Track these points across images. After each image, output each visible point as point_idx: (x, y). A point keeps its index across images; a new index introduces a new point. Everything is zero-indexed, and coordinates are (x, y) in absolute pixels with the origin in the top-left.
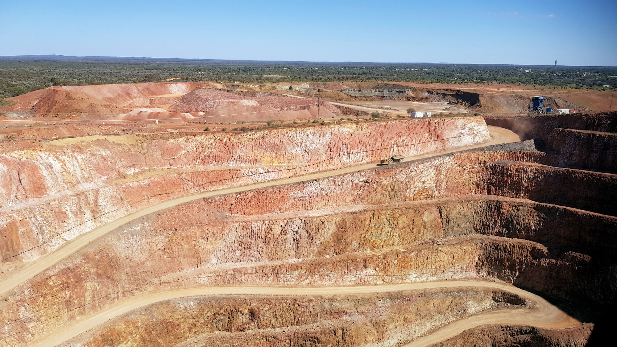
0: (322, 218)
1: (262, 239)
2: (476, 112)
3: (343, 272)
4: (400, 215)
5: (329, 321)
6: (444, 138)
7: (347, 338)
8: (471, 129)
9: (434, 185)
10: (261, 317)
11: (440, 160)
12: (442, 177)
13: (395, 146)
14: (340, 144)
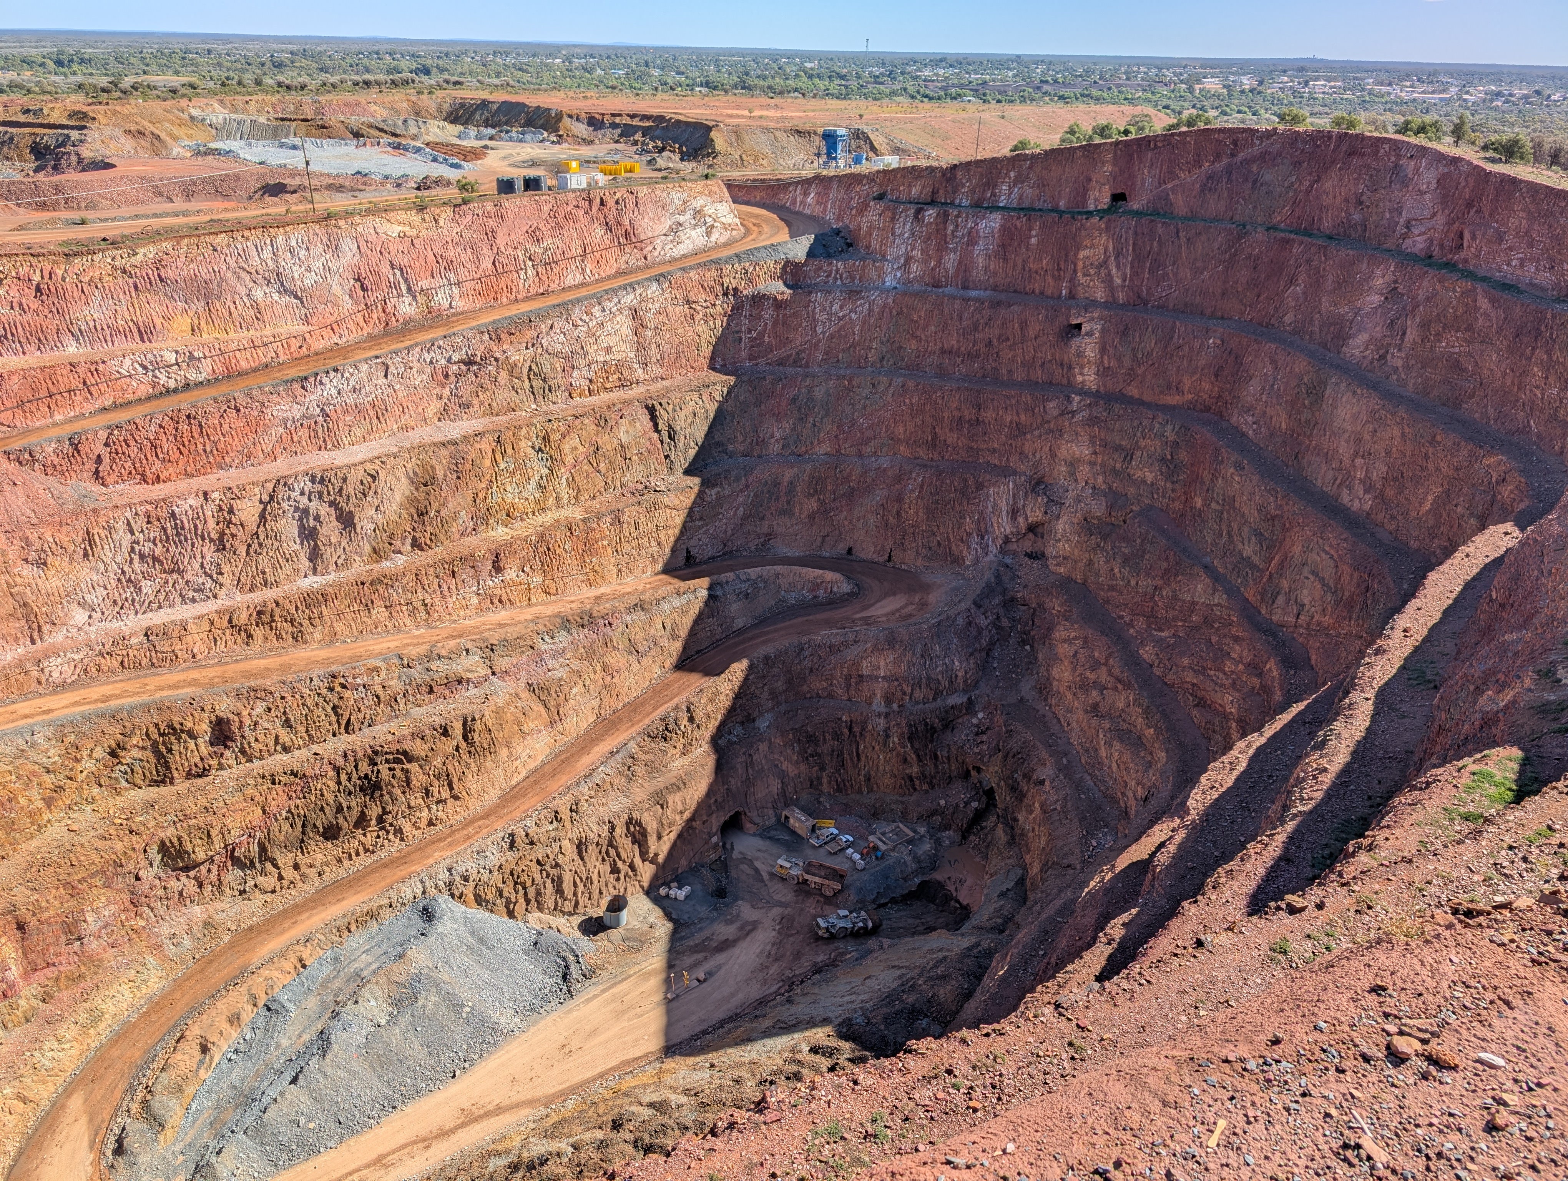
0: (369, 467)
1: (211, 540)
2: (706, 171)
3: (445, 588)
4: (563, 436)
5: (429, 708)
6: (642, 237)
7: (476, 737)
8: (699, 212)
9: (632, 355)
10: (247, 731)
11: (638, 292)
12: (649, 333)
13: (530, 263)
14: (385, 269)
